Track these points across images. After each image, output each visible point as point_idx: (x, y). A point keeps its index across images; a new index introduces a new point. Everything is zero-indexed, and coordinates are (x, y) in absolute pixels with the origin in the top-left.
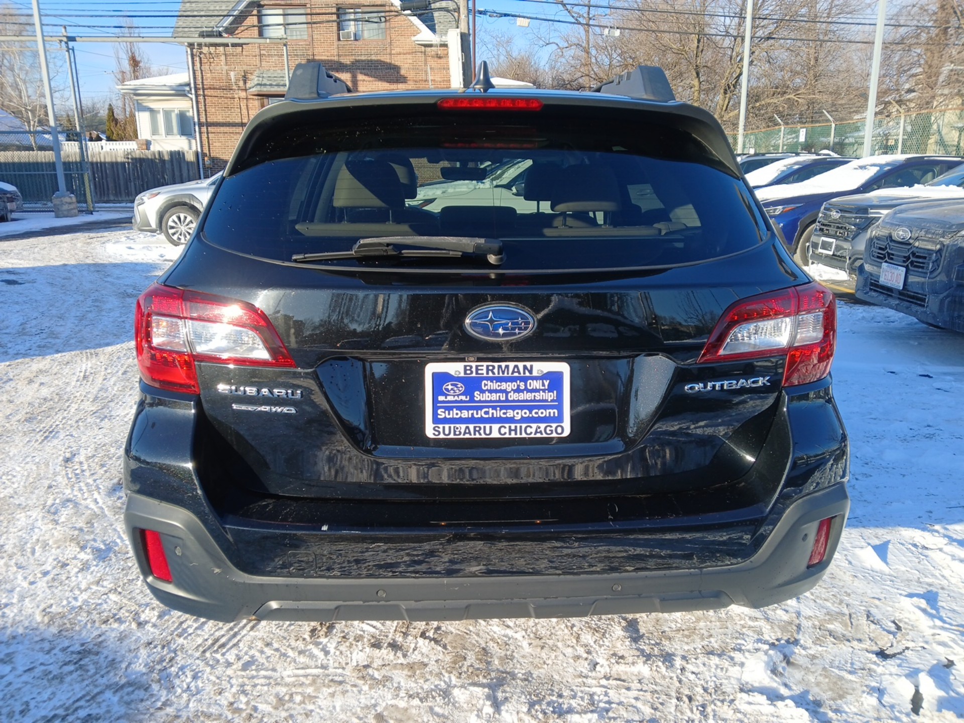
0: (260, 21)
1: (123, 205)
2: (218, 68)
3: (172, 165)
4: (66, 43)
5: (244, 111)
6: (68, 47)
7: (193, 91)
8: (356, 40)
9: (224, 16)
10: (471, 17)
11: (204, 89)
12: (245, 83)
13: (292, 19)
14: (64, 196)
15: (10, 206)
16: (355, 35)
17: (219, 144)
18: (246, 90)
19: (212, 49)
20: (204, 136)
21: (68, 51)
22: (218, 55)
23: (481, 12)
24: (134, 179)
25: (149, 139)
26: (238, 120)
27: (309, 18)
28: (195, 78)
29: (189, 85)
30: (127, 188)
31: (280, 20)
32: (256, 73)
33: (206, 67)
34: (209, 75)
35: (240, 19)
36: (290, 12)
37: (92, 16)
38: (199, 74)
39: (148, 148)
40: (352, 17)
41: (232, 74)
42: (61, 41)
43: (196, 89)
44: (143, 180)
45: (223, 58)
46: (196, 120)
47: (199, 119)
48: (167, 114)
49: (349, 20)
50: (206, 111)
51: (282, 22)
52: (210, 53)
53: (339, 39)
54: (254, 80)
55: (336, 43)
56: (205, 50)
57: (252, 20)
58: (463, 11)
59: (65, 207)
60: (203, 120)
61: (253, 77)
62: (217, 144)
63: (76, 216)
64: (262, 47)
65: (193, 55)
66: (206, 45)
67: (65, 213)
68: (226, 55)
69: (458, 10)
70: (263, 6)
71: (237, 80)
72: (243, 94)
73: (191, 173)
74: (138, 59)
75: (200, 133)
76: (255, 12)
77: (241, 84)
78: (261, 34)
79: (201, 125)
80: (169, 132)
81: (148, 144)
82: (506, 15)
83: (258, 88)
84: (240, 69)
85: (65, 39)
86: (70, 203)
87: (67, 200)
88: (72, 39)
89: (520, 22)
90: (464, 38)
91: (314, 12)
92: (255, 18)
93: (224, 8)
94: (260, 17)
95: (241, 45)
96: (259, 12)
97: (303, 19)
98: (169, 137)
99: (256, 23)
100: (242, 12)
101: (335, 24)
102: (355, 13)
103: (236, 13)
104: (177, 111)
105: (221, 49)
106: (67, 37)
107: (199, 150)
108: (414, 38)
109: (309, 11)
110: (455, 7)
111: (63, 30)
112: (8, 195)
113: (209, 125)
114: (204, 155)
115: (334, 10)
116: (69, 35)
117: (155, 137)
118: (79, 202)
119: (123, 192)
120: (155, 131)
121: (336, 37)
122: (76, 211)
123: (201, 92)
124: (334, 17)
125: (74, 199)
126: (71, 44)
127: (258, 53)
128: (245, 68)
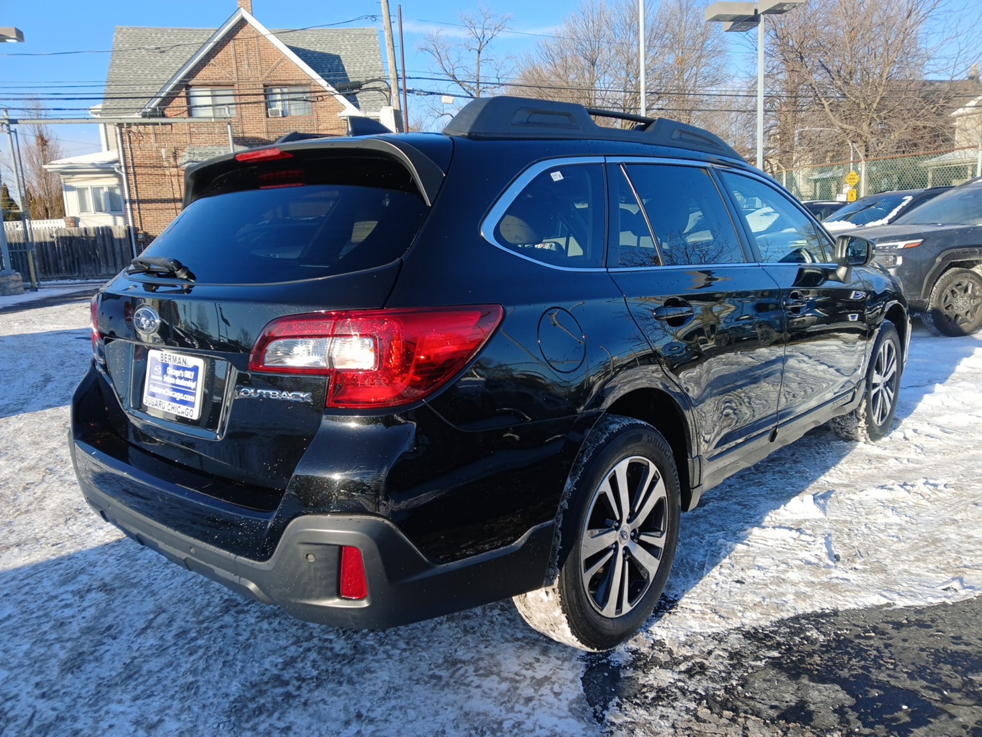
0: (189, 102)
1: (54, 282)
2: (147, 145)
3: (104, 240)
4: (8, 125)
5: (176, 187)
6: (9, 129)
7: (123, 170)
8: (284, 116)
9: (152, 98)
10: (402, 96)
11: (134, 167)
12: (175, 158)
13: (220, 100)
14: (10, 275)
16: (283, 112)
17: (151, 219)
18: (177, 167)
19: (141, 128)
20: (136, 213)
21: (9, 133)
22: (147, 133)
23: (409, 91)
24: (64, 256)
25: (77, 216)
26: (170, 196)
27: (238, 100)
28: (124, 155)
29: (117, 161)
30: (56, 265)
31: (208, 101)
32: (187, 149)
33: (135, 145)
34: (138, 153)
35: (167, 101)
36: (218, 93)
38: (128, 152)
39: (76, 225)
40: (279, 97)
41: (163, 151)
42: (3, 124)
43: (126, 167)
44: (73, 257)
45: (152, 136)
46: (127, 197)
47: (130, 195)
48: (96, 190)
49: (276, 101)
50: (136, 187)
51: (210, 103)
52: (139, 132)
53: (268, 116)
54: (185, 157)
55: (264, 120)
56: (134, 128)
57: (180, 102)
58: (394, 91)
59: (12, 285)
60: (134, 197)
61: (184, 154)
62: (149, 219)
63: (22, 293)
64: (192, 125)
65: (121, 134)
66: (135, 124)
68: (156, 134)
69: (389, 89)
70: (191, 86)
71: (168, 157)
72: (174, 171)
73: (123, 247)
74: (46, 138)
75: (132, 209)
76: (183, 94)
77: (172, 160)
78: (190, 115)
79: (132, 202)
80: (99, 209)
81: (76, 221)
82: (432, 93)
84: (171, 146)
85: (6, 122)
86: (17, 281)
87: (14, 278)
88: (14, 122)
89: (444, 99)
90: (397, 114)
91: (242, 92)
92: (184, 100)
93: (150, 90)
94: (188, 98)
95: (170, 124)
96: (187, 93)
97: (231, 100)
98: (99, 213)
99: (185, 103)
100: (169, 94)
101: (263, 105)
102: (282, 94)
103: (163, 95)
104: (106, 190)
105: (151, 127)
106: (9, 120)
107: (131, 225)
108: (339, 114)
109: (237, 92)
110: (386, 86)
111: (4, 113)
113: (140, 201)
114: (136, 230)
115: (261, 91)
116: (11, 118)
117: (83, 214)
118: (24, 281)
119: (52, 270)
120: (83, 208)
121: (264, 115)
122: (22, 288)
123: (131, 170)
124: (262, 98)
125: (20, 277)
126: (13, 127)
127: (188, 132)
128: (175, 144)
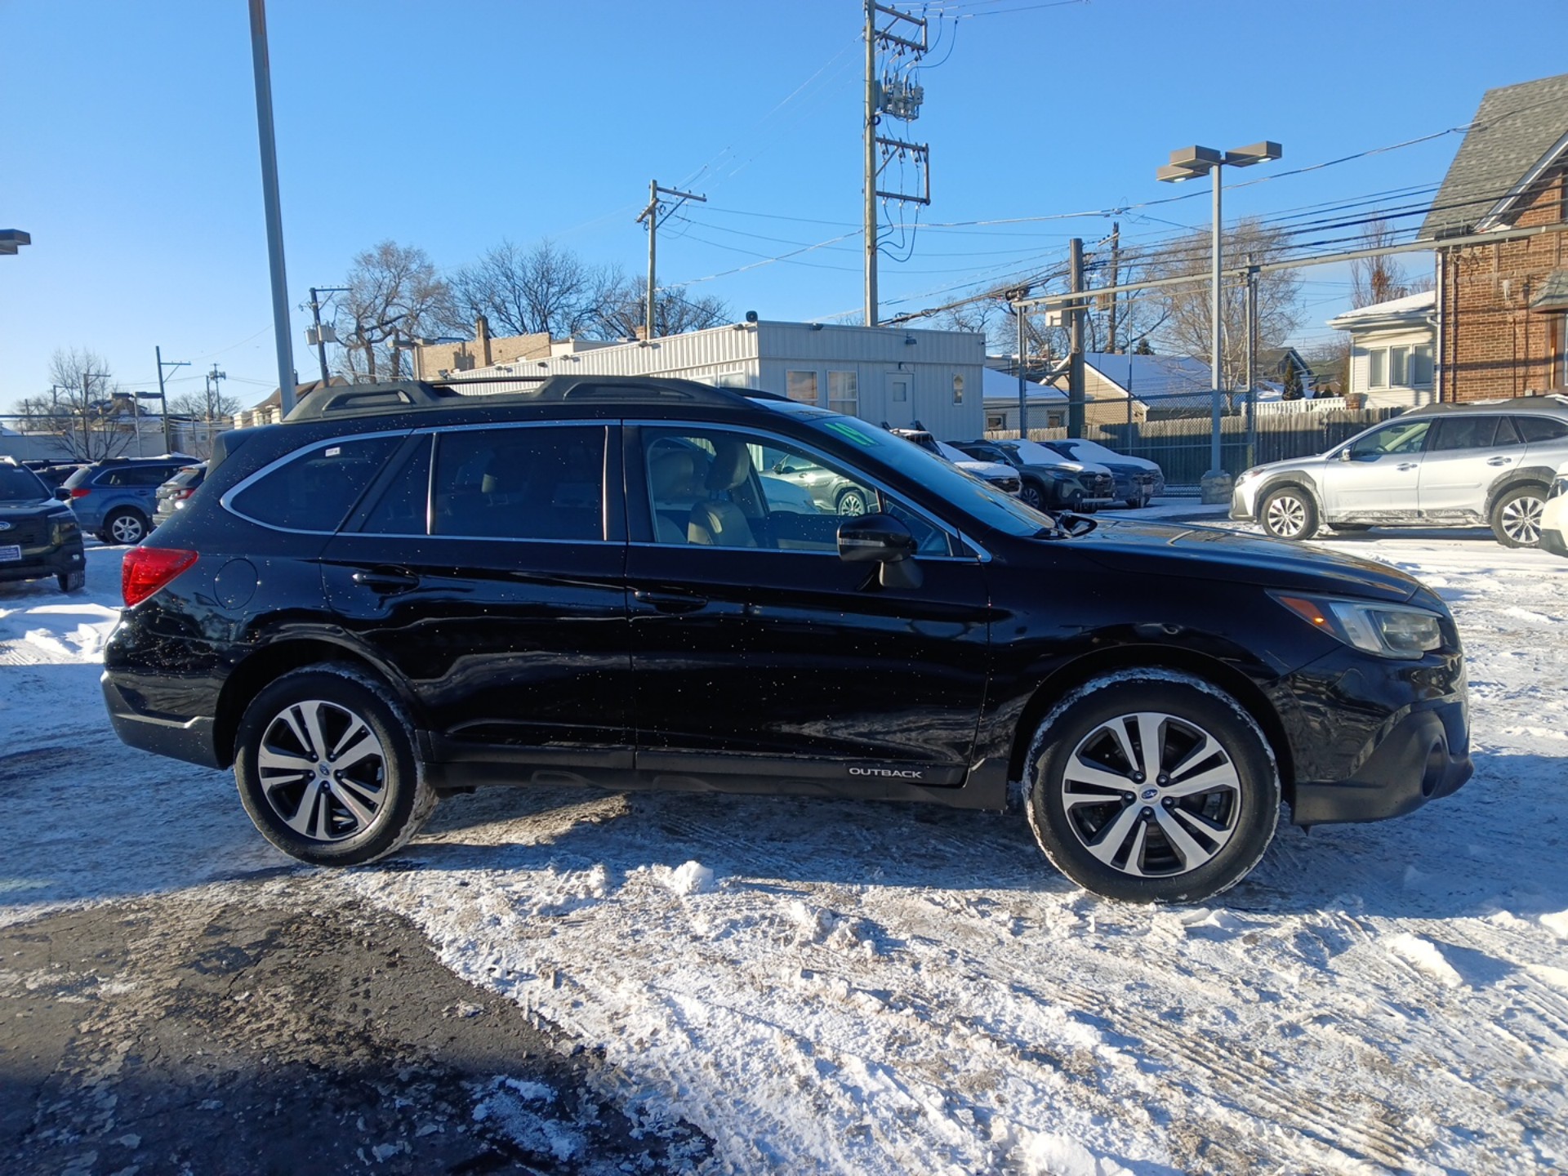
0: (1565, 196)
2: (1484, 277)
5: (1521, 341)
7: (1439, 319)
9: (1501, 198)
11: (1456, 313)
12: (1527, 293)
14: (1215, 475)
15: (1145, 489)
17: (1473, 394)
18: (1527, 306)
19: (1477, 251)
20: (1449, 386)
22: (1486, 259)
25: (1365, 392)
26: (1508, 356)
28: (1444, 297)
29: (1432, 306)
32: (1548, 278)
33: (1464, 279)
34: (1467, 290)
35: (1527, 198)
37: (1324, 228)
38: (1451, 291)
39: (1360, 406)
41: (1506, 283)
43: (1444, 315)
45: (1494, 261)
46: (1438, 361)
47: (1443, 359)
48: (1397, 355)
50: (1455, 344)
52: (1474, 257)
54: (1543, 288)
56: (1466, 252)
57: (1550, 199)
59: (1215, 491)
60: (1450, 360)
61: (1541, 285)
62: (1468, 394)
65: (1444, 263)
66: (1468, 246)
67: (1214, 498)
68: (1500, 258)
71: (1514, 292)
72: (1521, 314)
74: (1387, 273)
75: (1443, 380)
76: (1557, 182)
77: (1520, 297)
79: (1445, 368)
80: (1396, 380)
81: (1360, 400)
83: (1548, 301)
84: (1521, 273)
86: (1222, 486)
87: (1219, 481)
92: (1557, 194)
93: (1500, 185)
94: (1565, 188)
95: (1526, 238)
96: (1564, 180)
98: (1396, 388)
99: (1557, 201)
100: (1533, 186)
103: (1521, 190)
104: (1412, 351)
112: (1146, 476)
113: (1457, 367)
117: (1373, 389)
120: (1374, 380)
123: (1452, 319)
127: (1555, 245)
128: (1530, 271)
